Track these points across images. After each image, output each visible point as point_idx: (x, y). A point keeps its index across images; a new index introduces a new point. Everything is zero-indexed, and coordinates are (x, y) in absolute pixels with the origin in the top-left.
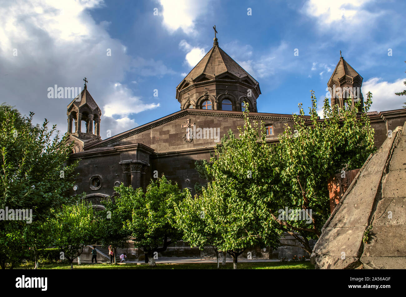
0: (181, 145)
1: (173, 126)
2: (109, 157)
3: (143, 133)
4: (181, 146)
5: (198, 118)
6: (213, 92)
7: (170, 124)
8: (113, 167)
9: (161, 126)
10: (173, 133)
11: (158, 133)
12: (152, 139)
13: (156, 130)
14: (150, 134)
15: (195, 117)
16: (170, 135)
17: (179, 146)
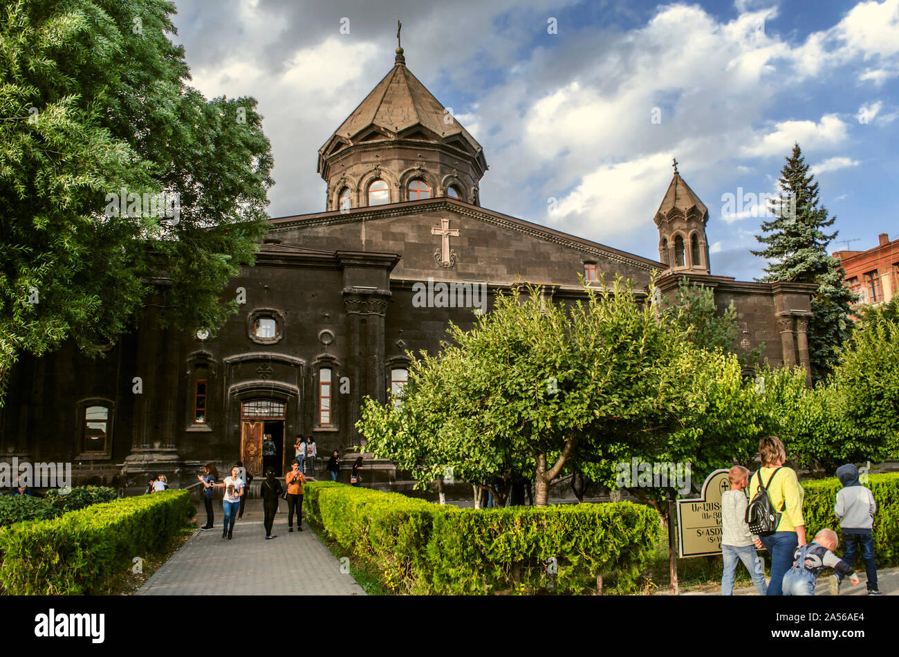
0: (432, 269)
1: (413, 226)
2: (302, 272)
3: (342, 226)
4: (431, 271)
5: (466, 223)
6: (435, 168)
7: (406, 221)
8: (313, 296)
9: (386, 221)
10: (413, 241)
11: (380, 235)
12: (364, 243)
13: (376, 228)
14: (359, 231)
15: (460, 218)
16: (407, 244)
17: (426, 271)
